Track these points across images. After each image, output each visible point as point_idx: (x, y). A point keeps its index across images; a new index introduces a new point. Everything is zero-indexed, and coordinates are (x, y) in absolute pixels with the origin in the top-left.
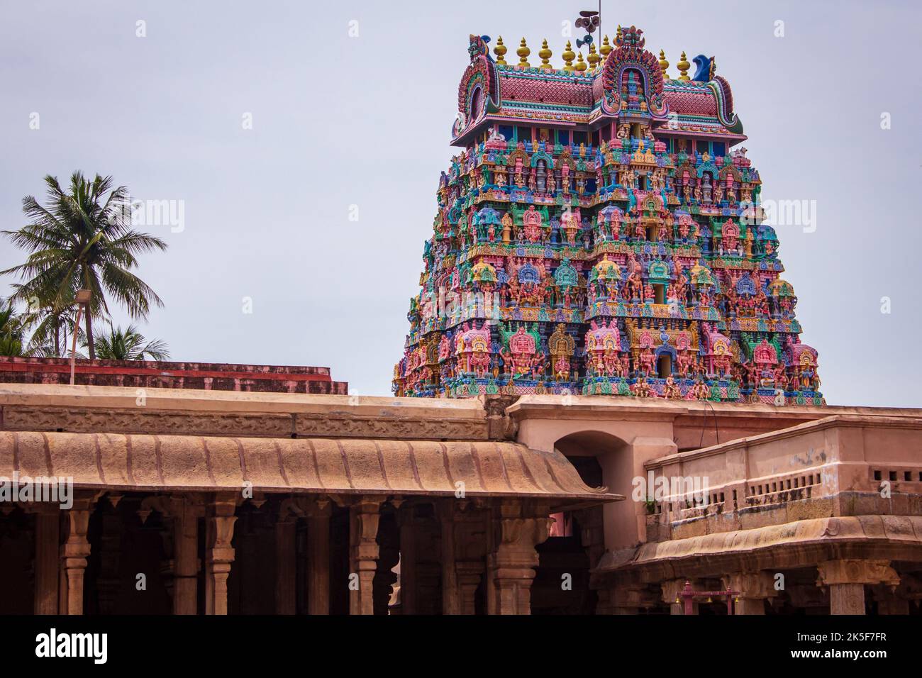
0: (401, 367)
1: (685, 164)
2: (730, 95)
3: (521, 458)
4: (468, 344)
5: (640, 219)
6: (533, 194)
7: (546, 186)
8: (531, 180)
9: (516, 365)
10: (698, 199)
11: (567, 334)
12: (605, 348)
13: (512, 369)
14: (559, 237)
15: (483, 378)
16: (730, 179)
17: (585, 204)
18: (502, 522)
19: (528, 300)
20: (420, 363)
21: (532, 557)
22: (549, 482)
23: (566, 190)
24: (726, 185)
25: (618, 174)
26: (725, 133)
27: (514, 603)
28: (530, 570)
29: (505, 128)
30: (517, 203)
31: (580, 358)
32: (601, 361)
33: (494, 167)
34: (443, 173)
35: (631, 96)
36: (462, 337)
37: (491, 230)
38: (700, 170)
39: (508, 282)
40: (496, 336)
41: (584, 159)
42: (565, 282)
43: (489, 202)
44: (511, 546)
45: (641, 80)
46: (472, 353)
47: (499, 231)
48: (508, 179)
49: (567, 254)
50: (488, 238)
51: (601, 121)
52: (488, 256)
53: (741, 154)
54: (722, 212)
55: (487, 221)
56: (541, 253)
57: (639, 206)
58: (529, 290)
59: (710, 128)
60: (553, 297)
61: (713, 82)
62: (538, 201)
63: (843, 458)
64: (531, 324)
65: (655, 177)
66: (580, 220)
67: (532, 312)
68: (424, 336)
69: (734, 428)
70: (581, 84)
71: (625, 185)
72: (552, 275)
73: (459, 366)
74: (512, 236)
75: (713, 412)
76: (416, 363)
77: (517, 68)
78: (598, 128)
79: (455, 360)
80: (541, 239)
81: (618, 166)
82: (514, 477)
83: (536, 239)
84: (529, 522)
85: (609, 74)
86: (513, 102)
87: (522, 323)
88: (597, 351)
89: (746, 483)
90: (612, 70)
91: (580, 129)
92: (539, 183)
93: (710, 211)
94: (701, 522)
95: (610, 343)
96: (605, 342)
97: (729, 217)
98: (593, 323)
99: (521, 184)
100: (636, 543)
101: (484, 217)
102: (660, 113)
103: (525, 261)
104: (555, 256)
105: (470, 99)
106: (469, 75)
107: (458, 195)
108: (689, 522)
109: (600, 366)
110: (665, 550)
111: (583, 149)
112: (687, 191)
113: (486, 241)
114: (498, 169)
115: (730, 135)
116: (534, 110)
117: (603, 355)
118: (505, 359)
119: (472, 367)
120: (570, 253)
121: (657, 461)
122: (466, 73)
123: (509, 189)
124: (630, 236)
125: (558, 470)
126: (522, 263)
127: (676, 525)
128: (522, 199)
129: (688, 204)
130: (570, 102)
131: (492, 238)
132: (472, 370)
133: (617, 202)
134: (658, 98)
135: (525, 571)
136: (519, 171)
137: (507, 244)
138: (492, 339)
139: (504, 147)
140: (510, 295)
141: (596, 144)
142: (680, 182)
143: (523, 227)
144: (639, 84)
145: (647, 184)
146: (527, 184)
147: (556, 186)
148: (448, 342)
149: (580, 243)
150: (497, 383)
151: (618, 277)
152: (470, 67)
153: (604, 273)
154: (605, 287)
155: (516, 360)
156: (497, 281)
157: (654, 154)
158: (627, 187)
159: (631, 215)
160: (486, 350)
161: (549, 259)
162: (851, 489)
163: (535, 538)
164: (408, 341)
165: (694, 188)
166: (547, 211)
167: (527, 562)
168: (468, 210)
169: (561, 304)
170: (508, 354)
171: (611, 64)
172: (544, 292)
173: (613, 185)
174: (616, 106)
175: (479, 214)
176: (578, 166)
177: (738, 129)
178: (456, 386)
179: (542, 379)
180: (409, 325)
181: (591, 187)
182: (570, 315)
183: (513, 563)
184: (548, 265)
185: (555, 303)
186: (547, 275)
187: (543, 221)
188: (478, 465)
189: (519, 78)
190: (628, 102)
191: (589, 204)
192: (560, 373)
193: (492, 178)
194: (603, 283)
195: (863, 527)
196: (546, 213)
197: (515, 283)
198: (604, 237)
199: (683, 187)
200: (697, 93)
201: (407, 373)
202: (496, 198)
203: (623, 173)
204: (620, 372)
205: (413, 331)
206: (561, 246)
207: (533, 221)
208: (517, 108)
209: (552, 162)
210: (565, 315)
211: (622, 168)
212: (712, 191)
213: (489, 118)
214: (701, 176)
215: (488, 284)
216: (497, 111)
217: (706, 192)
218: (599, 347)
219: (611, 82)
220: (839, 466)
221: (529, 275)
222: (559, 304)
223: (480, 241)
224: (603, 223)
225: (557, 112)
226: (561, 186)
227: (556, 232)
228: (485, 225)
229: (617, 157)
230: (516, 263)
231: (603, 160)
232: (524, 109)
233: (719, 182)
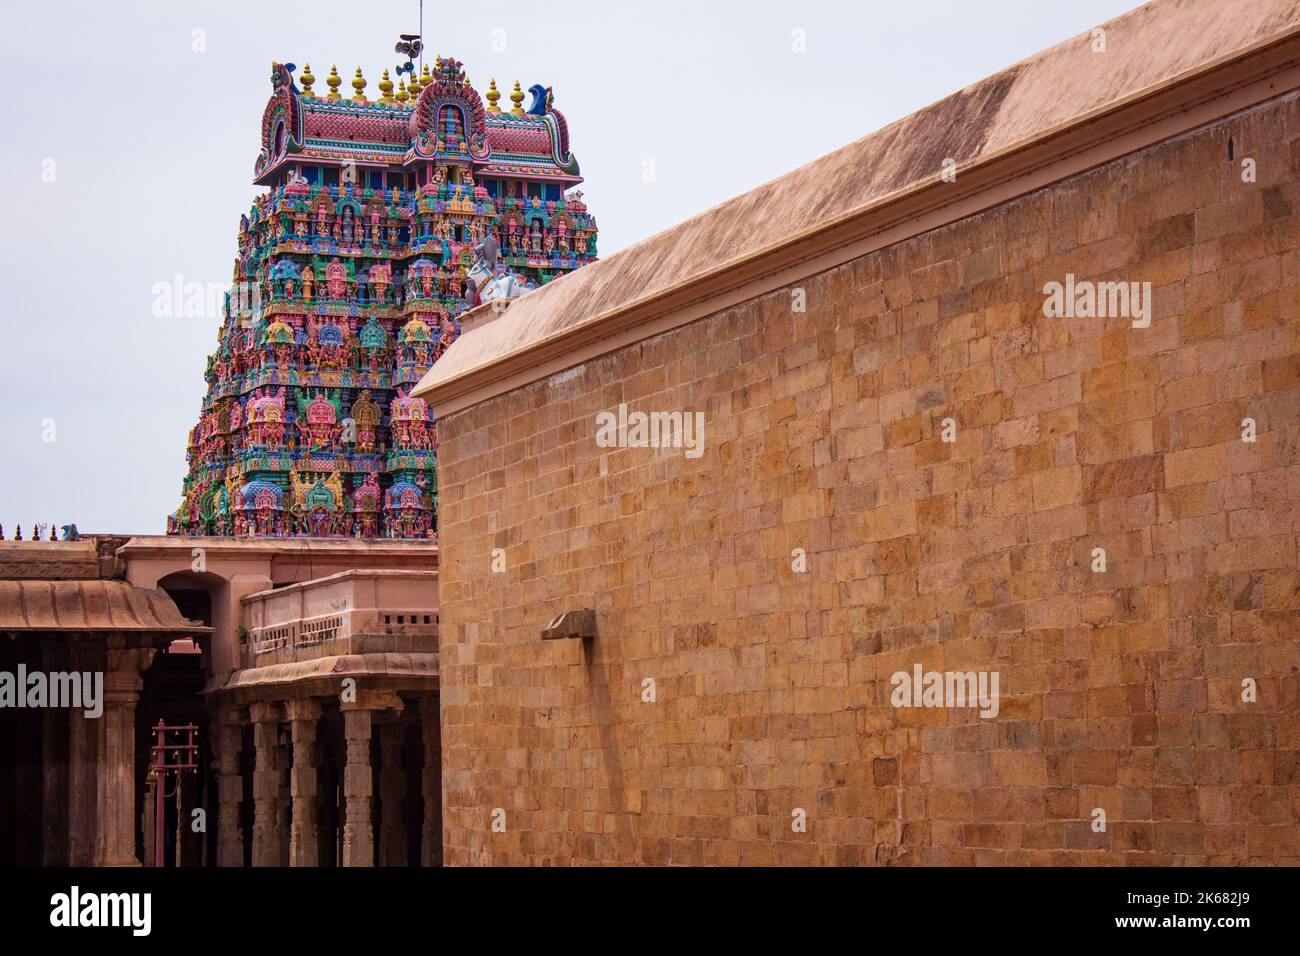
0: (196, 434)
1: (512, 210)
2: (566, 132)
3: (125, 595)
4: (259, 413)
5: (454, 275)
6: (337, 245)
7: (353, 235)
8: (336, 229)
9: (314, 436)
10: (526, 249)
11: (372, 401)
12: (410, 418)
13: (309, 440)
14: (367, 292)
15: (275, 450)
16: (562, 226)
17: (397, 255)
18: (108, 653)
19: (330, 363)
20: (212, 431)
21: (136, 682)
22: (149, 616)
23: (375, 240)
24: (558, 233)
25: (432, 223)
26: (559, 175)
27: (120, 724)
28: (133, 694)
29: (309, 170)
30: (319, 255)
31: (387, 428)
32: (405, 432)
33: (294, 214)
34: (243, 216)
35: (449, 136)
36: (255, 404)
37: (289, 285)
38: (529, 216)
39: (307, 344)
40: (291, 406)
41: (397, 204)
42: (372, 344)
43: (288, 254)
44: (117, 673)
45: (461, 117)
46: (264, 423)
47: (298, 287)
48: (310, 228)
49: (375, 312)
50: (285, 295)
51: (417, 163)
52: (285, 315)
53: (576, 198)
54: (552, 264)
55: (284, 275)
56: (345, 310)
57: (453, 260)
58: (331, 353)
59: (543, 169)
60: (358, 360)
61: (548, 116)
62: (344, 252)
63: (356, 606)
64: (332, 390)
65: (473, 226)
66: (390, 273)
67: (333, 377)
68: (218, 401)
69: (330, 564)
70: (398, 119)
71: (440, 236)
72: (358, 335)
73: (250, 438)
74: (313, 291)
75: (310, 550)
76: (208, 431)
77: (325, 100)
78: (415, 170)
79: (246, 429)
80: (345, 295)
81: (432, 215)
82: (116, 613)
83: (340, 295)
84: (133, 652)
85: (424, 112)
86: (318, 139)
87: (322, 389)
88: (401, 422)
89: (301, 622)
90: (427, 107)
91: (395, 171)
92: (346, 232)
93: (539, 263)
94: (273, 654)
95: (416, 413)
96: (410, 412)
97: (561, 269)
98: (399, 389)
99: (324, 233)
100: (230, 669)
101: (281, 271)
102: (481, 155)
103: (327, 320)
104: (361, 315)
105: (274, 134)
106: (273, 107)
107: (257, 243)
108: (266, 653)
109: (405, 438)
110: (247, 678)
111: (396, 194)
112: (513, 241)
113: (283, 297)
114: (299, 216)
115: (566, 177)
116: (343, 149)
117: (409, 426)
118: (302, 429)
119: (264, 439)
120: (378, 310)
121: (249, 597)
122: (270, 104)
123: (311, 239)
124: (444, 293)
125: (158, 606)
126: (324, 322)
127: (258, 655)
128: (325, 250)
129: (515, 255)
130: (384, 140)
131: (290, 294)
132: (264, 443)
133: (430, 254)
134: (480, 137)
135: (129, 695)
136: (322, 219)
137: (307, 301)
138: (287, 407)
139: (306, 192)
140: (309, 358)
141: (412, 188)
142: (505, 230)
143: (325, 282)
144: (458, 121)
145: (464, 234)
146: (332, 233)
147: (364, 235)
148: (239, 409)
149: (390, 299)
150: (292, 456)
151: (428, 339)
152: (273, 98)
153: (412, 334)
154: (414, 351)
155: (314, 430)
156: (294, 342)
157: (474, 201)
158: (441, 239)
159: (445, 269)
160: (280, 420)
161: (355, 318)
162: (361, 632)
163: (139, 667)
164: (204, 405)
165: (521, 237)
166: (353, 264)
167: (131, 686)
168: (266, 261)
169: (366, 368)
170: (304, 425)
171: (427, 99)
172: (347, 354)
173: (426, 235)
174: (432, 146)
175: (276, 268)
176: (390, 213)
177: (574, 170)
178: (247, 460)
179: (343, 451)
180: (206, 386)
181: (404, 237)
182: (376, 380)
183: (118, 688)
184: (354, 325)
185: (360, 366)
186: (351, 336)
187: (348, 275)
188: (84, 602)
189: (326, 113)
190: (445, 142)
191: (402, 256)
192: (363, 444)
193: (291, 227)
194: (410, 345)
195: (367, 664)
196: (352, 265)
197: (315, 345)
198: (414, 294)
199: (508, 235)
200: (530, 130)
201: (202, 441)
202: (295, 249)
203: (438, 222)
204: (427, 445)
205: (211, 393)
206: (369, 302)
207: (336, 275)
208: (323, 147)
209: (360, 208)
210: (371, 380)
211: (436, 216)
212: (542, 240)
213: (289, 159)
214: (529, 223)
215: (284, 347)
216: (299, 150)
217: (534, 241)
218: (404, 418)
219: (426, 120)
220: (352, 613)
221: (331, 336)
222: (364, 368)
223: (276, 298)
224: (414, 278)
225: (369, 151)
226: (371, 236)
227: (364, 287)
228: (282, 280)
229: (432, 205)
230: (317, 322)
231: (416, 208)
232: (331, 148)
233: (550, 230)
